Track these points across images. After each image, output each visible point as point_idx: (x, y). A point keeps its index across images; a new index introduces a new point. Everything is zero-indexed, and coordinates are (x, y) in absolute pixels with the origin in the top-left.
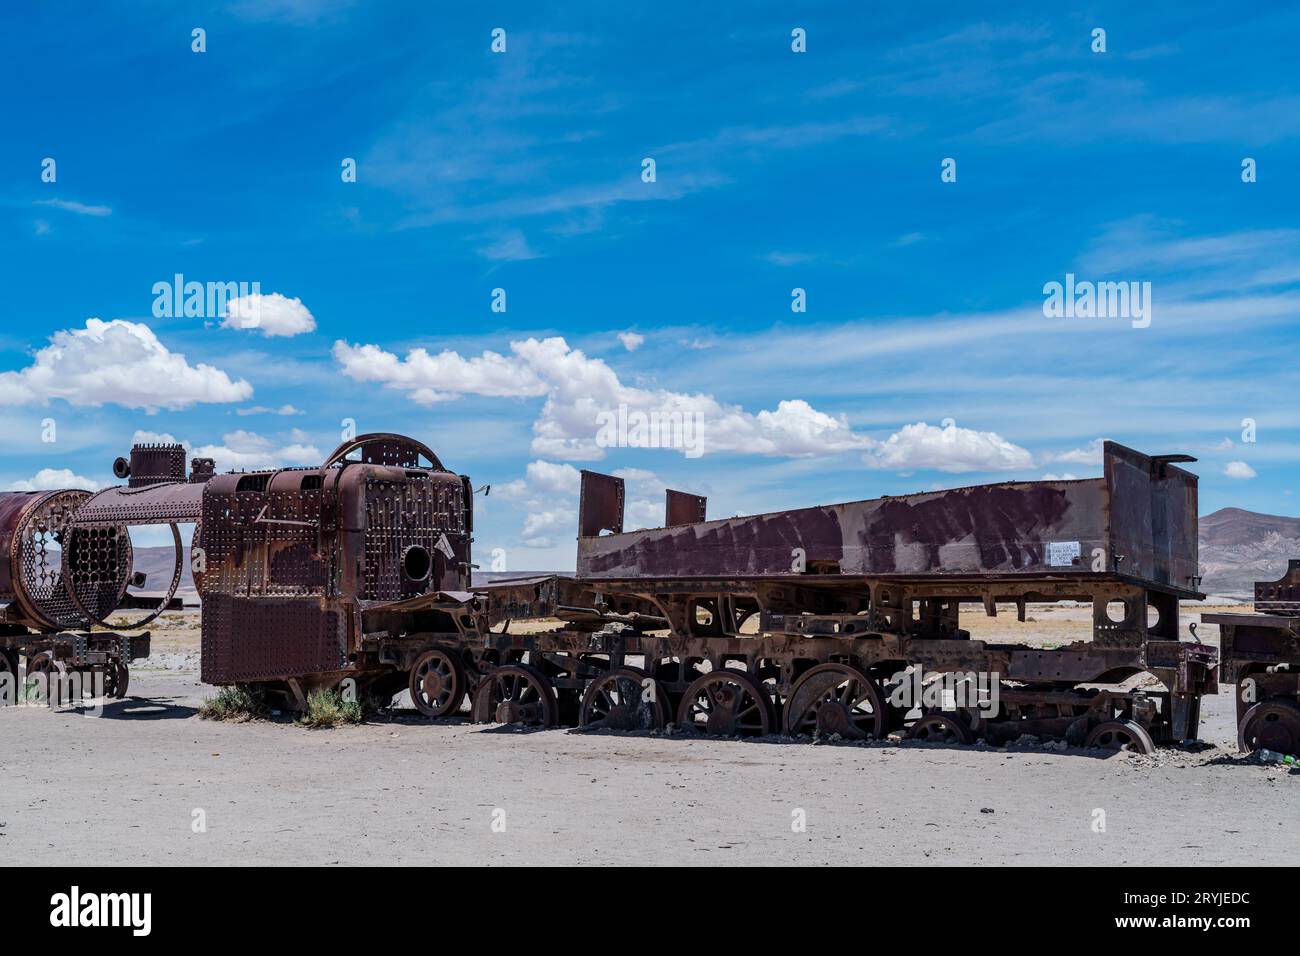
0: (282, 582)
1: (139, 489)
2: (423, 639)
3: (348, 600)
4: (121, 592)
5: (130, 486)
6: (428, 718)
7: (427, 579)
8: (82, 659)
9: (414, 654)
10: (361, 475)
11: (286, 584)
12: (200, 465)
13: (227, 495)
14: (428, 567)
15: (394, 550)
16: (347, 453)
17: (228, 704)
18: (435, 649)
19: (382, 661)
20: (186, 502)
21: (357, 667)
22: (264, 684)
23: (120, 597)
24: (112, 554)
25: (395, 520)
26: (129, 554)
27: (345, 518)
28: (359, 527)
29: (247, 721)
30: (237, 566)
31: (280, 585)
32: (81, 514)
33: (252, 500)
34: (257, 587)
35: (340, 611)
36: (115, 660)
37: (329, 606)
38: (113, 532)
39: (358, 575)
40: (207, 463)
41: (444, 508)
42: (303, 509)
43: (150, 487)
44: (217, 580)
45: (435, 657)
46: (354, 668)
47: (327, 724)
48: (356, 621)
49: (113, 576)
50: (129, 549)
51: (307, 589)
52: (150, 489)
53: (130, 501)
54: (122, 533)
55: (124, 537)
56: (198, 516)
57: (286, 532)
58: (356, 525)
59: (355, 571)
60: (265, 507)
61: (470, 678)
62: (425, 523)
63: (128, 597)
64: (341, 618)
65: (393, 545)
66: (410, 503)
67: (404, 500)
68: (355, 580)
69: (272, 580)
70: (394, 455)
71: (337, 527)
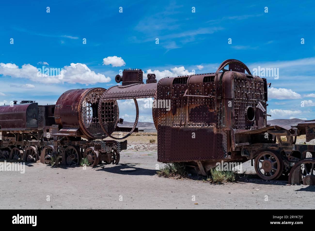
0: (194, 121)
1: (127, 86)
2: (259, 146)
3: (228, 129)
4: (115, 126)
5: (123, 85)
6: (265, 180)
7: (254, 121)
8: (104, 150)
9: (254, 152)
10: (232, 75)
11: (197, 122)
12: (151, 77)
13: (169, 86)
14: (254, 116)
15: (243, 108)
16: (224, 67)
17: (170, 171)
18: (266, 150)
19: (243, 155)
20: (148, 90)
21: (231, 157)
22: (186, 163)
23: (115, 127)
24: (112, 112)
25: (243, 95)
26: (118, 112)
27: (225, 94)
28: (232, 98)
29: (180, 178)
30: (174, 115)
31: (194, 122)
32: (105, 95)
33: (180, 88)
34: (183, 123)
35: (223, 133)
36: (115, 151)
37: (218, 131)
38: (112, 104)
39: (232, 118)
40: (153, 76)
41: (258, 92)
42: (205, 90)
43: (131, 85)
44: (165, 120)
45: (267, 154)
46: (230, 158)
47: (219, 182)
48: (232, 138)
49: (113, 120)
50: (118, 110)
51: (207, 124)
52: (131, 86)
53: (124, 90)
54: (116, 104)
55: (116, 105)
56: (154, 95)
57: (197, 100)
58: (231, 96)
59: (231, 117)
60: (187, 90)
61: (285, 164)
62: (252, 97)
63: (117, 127)
64: (224, 136)
65: (242, 106)
66: (248, 88)
67: (246, 87)
68: (231, 121)
69: (190, 120)
70: (238, 69)
71: (222, 98)
